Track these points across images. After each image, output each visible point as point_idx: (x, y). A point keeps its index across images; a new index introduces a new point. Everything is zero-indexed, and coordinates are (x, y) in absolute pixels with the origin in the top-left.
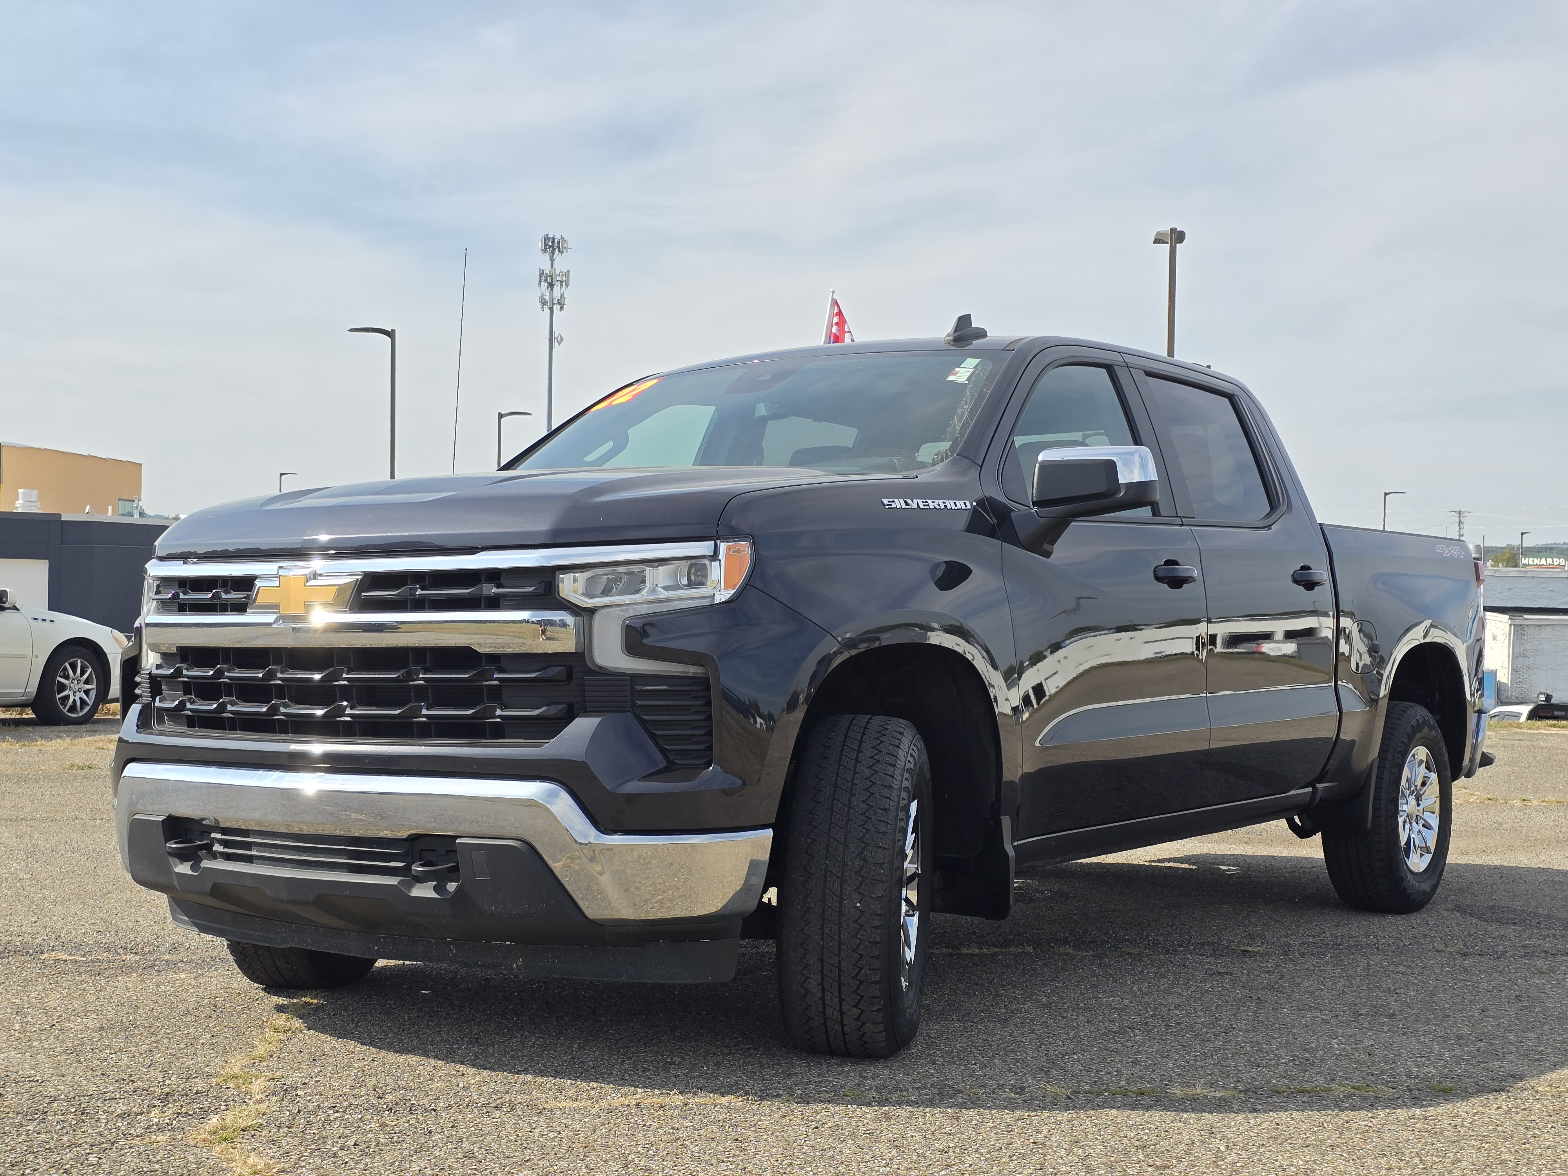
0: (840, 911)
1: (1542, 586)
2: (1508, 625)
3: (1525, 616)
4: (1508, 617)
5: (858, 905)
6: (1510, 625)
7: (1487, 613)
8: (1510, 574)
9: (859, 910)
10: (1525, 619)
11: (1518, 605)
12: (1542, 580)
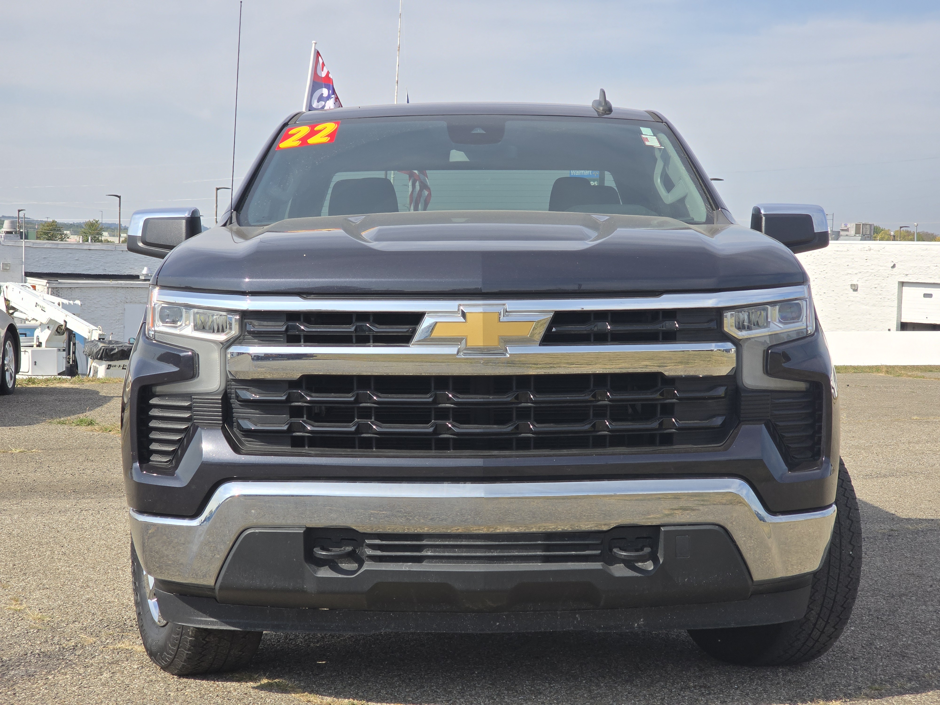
0: (840, 558)
1: (70, 255)
2: (46, 288)
3: (59, 281)
4: (46, 281)
5: (851, 553)
6: (48, 288)
7: (28, 278)
8: (45, 246)
9: (852, 557)
10: (60, 283)
11: (51, 271)
12: (69, 251)
